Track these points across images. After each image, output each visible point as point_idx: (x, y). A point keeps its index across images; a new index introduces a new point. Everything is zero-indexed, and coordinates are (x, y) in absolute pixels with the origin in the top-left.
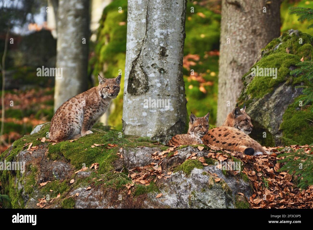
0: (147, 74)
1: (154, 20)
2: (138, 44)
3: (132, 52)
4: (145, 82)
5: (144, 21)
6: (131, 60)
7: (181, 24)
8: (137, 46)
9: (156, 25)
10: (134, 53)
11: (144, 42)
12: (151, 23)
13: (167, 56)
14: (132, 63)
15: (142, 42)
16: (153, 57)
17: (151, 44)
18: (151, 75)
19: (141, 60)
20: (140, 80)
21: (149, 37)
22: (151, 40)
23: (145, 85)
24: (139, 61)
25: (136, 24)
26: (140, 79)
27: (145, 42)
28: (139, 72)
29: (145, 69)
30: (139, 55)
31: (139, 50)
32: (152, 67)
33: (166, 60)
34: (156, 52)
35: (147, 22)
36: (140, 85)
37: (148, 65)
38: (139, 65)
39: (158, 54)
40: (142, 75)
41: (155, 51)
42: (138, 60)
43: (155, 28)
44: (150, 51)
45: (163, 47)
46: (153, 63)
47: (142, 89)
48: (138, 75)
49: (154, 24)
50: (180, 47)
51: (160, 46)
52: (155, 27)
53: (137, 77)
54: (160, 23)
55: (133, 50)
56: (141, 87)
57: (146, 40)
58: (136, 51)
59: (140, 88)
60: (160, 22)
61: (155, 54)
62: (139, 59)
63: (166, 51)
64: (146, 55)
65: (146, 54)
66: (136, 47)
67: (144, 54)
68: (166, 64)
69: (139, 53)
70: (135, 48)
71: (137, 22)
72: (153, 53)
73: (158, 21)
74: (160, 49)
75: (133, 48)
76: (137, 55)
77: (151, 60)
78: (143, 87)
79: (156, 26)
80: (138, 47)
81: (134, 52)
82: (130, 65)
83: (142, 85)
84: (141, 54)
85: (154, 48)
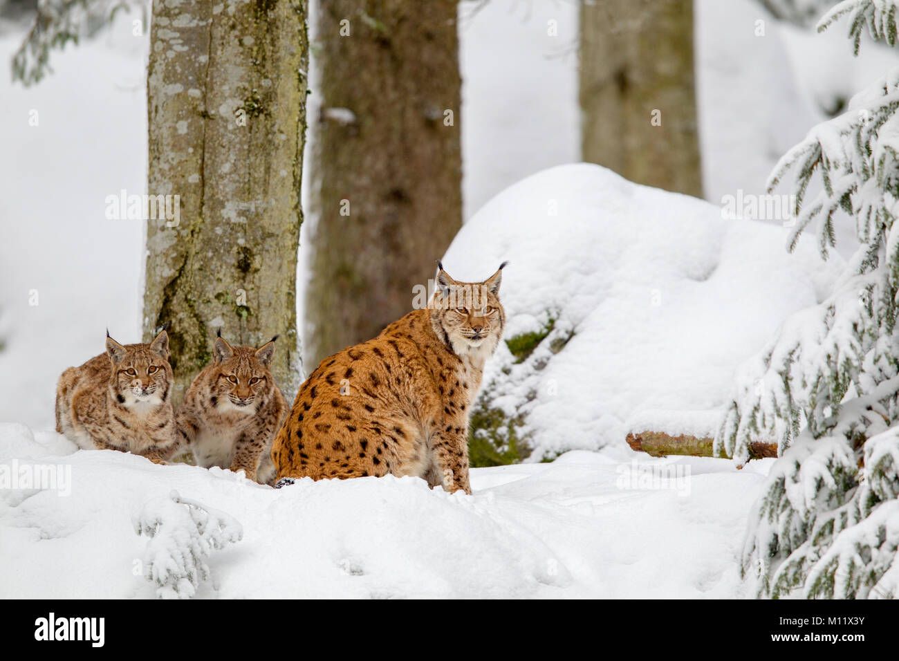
0: (204, 319)
1: (222, 177)
2: (179, 241)
3: (164, 260)
4: (200, 342)
5: (194, 178)
6: (161, 283)
7: (292, 187)
8: (177, 245)
9: (227, 190)
10: (168, 264)
11: (196, 235)
12: (212, 185)
13: (256, 271)
14: (165, 289)
15: (190, 235)
16: (221, 276)
17: (215, 241)
18: (216, 323)
19: (187, 282)
20: (187, 337)
21: (208, 220)
22: (213, 230)
23: (199, 347)
24: (181, 284)
25: (173, 188)
26: (187, 332)
27: (198, 236)
28: (181, 315)
29: (199, 306)
30: (182, 269)
31: (182, 256)
32: (216, 301)
33: (253, 283)
34: (228, 261)
35: (203, 183)
36: (187, 350)
37: (207, 295)
38: (184, 297)
39: (234, 265)
40: (191, 323)
41: (224, 258)
42: (179, 281)
43: (224, 196)
44: (212, 258)
45: (245, 248)
46: (220, 289)
47: (191, 359)
48: (181, 321)
49: (221, 187)
50: (291, 247)
51: (238, 245)
52: (223, 194)
53: (178, 329)
54: (237, 184)
55: (166, 255)
56: (187, 353)
57: (200, 229)
58: (174, 259)
59: (187, 357)
60: (238, 181)
61: (224, 267)
62: (183, 280)
63: (254, 259)
64: (200, 269)
65: (202, 265)
66: (174, 248)
67: (197, 266)
68: (253, 291)
69: (181, 265)
70: (171, 251)
71: (176, 183)
72: (219, 264)
73: (231, 179)
74: (239, 253)
75: (165, 251)
76: (178, 268)
77: (215, 283)
78: (193, 353)
79: (227, 193)
80: (179, 248)
81: (170, 261)
82: (157, 297)
83: (191, 350)
84: (188, 267)
85: (222, 251)
